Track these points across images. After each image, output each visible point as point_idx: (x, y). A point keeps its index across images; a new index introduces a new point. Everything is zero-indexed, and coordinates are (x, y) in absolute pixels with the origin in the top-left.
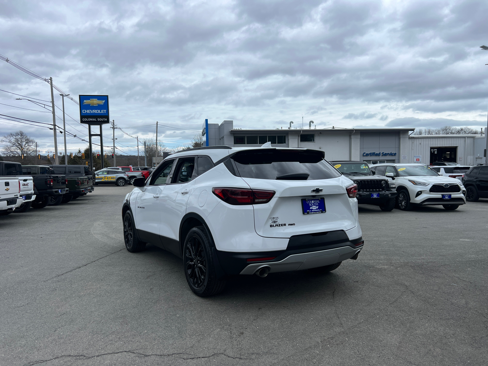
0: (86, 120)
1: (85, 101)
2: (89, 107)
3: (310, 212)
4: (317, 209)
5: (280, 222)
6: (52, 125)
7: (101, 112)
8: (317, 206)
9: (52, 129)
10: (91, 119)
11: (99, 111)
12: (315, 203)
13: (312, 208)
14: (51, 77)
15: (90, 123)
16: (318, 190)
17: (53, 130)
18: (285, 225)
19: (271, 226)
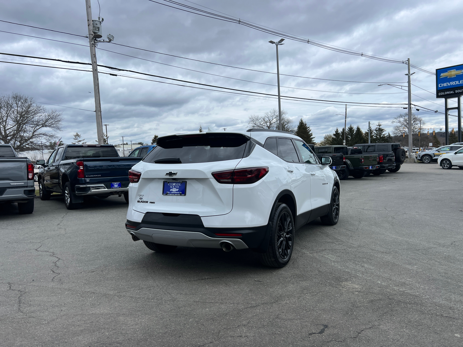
0: (442, 94)
1: (442, 74)
2: (446, 80)
3: (169, 193)
4: (176, 191)
5: (144, 199)
6: (407, 104)
7: (459, 82)
8: (178, 188)
9: (406, 108)
10: (448, 93)
11: (457, 82)
12: (176, 185)
13: (172, 190)
14: (408, 59)
15: (447, 97)
16: (170, 174)
17: (408, 109)
18: (147, 202)
19: (138, 202)
